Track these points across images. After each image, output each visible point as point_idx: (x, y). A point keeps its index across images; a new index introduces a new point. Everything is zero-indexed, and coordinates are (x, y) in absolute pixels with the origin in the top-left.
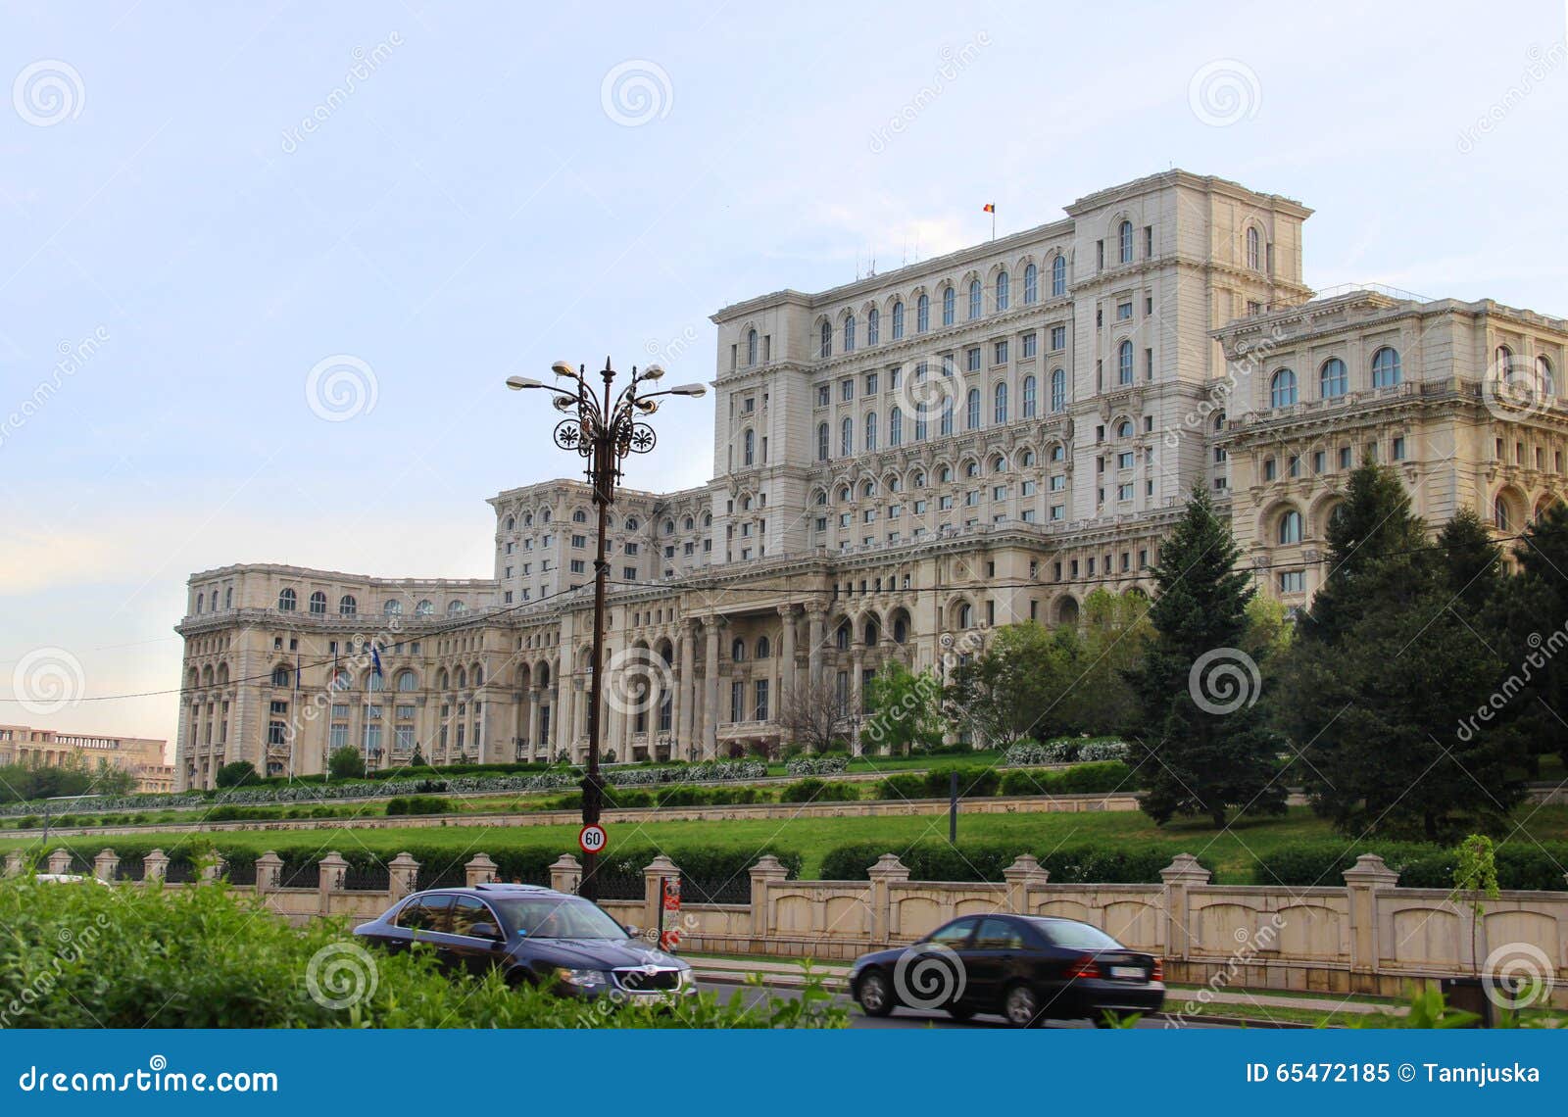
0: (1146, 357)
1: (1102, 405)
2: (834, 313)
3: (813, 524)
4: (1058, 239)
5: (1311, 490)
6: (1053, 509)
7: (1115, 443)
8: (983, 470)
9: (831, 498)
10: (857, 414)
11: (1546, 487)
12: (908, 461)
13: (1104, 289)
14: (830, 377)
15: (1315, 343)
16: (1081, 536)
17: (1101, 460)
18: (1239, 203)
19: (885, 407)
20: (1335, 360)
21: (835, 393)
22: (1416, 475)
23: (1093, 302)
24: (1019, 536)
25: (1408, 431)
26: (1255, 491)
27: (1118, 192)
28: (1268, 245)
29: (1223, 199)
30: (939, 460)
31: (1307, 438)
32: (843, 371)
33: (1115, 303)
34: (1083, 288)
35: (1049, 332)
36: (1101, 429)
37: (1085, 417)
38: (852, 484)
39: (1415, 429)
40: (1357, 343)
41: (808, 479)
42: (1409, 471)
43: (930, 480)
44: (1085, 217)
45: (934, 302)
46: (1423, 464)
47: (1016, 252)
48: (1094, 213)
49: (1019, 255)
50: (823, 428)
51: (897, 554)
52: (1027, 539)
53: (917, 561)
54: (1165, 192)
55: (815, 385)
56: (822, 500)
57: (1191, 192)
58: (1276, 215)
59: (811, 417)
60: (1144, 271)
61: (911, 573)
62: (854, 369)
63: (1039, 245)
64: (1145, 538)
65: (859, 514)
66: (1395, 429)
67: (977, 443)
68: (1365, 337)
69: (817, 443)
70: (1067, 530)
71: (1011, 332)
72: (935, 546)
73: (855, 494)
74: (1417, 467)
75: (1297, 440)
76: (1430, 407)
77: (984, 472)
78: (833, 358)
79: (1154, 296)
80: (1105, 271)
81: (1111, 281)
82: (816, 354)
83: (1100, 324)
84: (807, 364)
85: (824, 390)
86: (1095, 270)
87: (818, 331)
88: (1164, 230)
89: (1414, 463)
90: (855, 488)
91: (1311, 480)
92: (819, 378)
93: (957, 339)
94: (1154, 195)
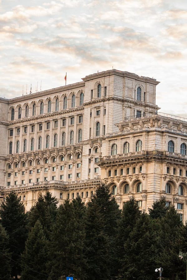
0: (104, 128)
1: (90, 142)
2: (15, 106)
3: (7, 175)
4: (82, 87)
5: (119, 180)
6: (78, 174)
7: (94, 155)
8: (57, 160)
9: (12, 166)
10: (21, 139)
11: (183, 181)
12: (36, 156)
13: (92, 106)
14: (13, 127)
15: (122, 137)
16: (75, 186)
17: (90, 160)
18: (135, 80)
19: (29, 138)
20: (127, 142)
21: (15, 132)
22: (144, 177)
23: (89, 109)
24: (56, 185)
25: (143, 165)
26: (106, 179)
27: (97, 75)
28: (145, 93)
29: (129, 79)
30: (45, 156)
31: (119, 165)
32: (17, 125)
33: (95, 110)
34: (86, 104)
35: (78, 117)
36: (90, 150)
37: (86, 146)
38: (19, 162)
39: (145, 164)
40: (132, 138)
41: (6, 160)
42: (143, 176)
43: (42, 162)
44: (88, 82)
45: (45, 105)
46: (147, 174)
47: (69, 90)
48: (90, 81)
49: (70, 92)
50: (11, 143)
51: (21, 189)
52: (59, 186)
53: (27, 192)
54: (110, 76)
55: (9, 129)
56: (10, 167)
57: (119, 77)
58: (147, 83)
59: (7, 140)
60: (104, 100)
61: (26, 195)
62: (20, 125)
63: (76, 89)
64: (92, 187)
65: (21, 172)
66: (140, 164)
67: (56, 152)
68: (134, 137)
69: (9, 148)
70: (72, 183)
71: (67, 116)
72: (32, 187)
73: (19, 166)
74: (145, 175)
75: (116, 165)
76: (148, 158)
77: (57, 161)
78: (14, 121)
79: (107, 109)
80: (93, 100)
81: (94, 103)
82: (10, 119)
83: (91, 116)
84: (6, 122)
85: (11, 131)
86: (90, 99)
87: (10, 111)
88: (110, 88)
89: (144, 174)
90: (20, 164)
91: (120, 177)
92: (10, 127)
93: (51, 117)
94: (108, 77)
